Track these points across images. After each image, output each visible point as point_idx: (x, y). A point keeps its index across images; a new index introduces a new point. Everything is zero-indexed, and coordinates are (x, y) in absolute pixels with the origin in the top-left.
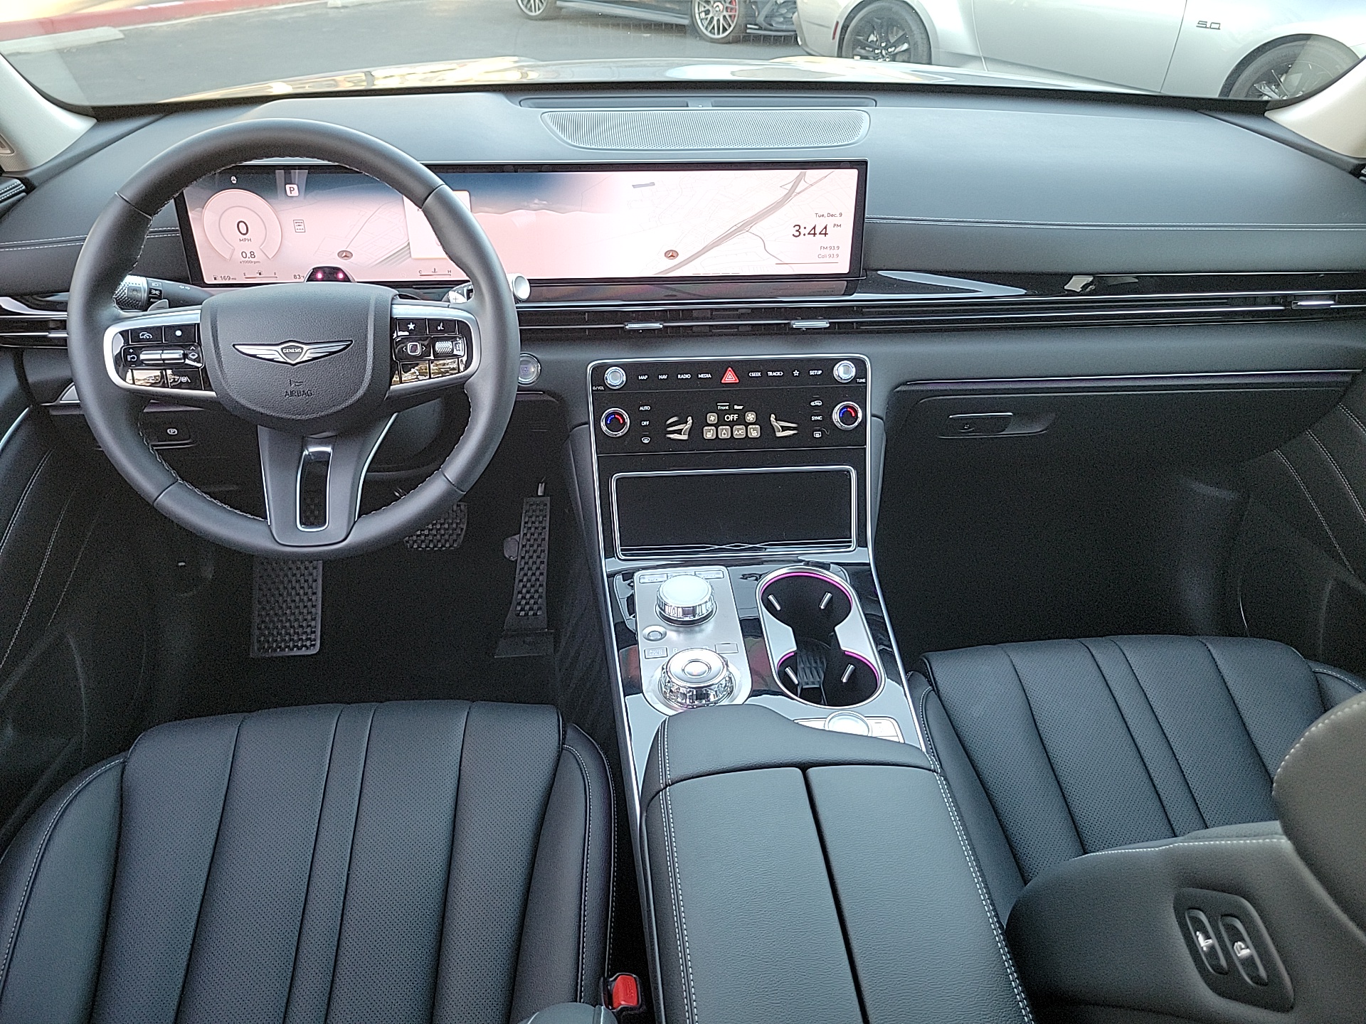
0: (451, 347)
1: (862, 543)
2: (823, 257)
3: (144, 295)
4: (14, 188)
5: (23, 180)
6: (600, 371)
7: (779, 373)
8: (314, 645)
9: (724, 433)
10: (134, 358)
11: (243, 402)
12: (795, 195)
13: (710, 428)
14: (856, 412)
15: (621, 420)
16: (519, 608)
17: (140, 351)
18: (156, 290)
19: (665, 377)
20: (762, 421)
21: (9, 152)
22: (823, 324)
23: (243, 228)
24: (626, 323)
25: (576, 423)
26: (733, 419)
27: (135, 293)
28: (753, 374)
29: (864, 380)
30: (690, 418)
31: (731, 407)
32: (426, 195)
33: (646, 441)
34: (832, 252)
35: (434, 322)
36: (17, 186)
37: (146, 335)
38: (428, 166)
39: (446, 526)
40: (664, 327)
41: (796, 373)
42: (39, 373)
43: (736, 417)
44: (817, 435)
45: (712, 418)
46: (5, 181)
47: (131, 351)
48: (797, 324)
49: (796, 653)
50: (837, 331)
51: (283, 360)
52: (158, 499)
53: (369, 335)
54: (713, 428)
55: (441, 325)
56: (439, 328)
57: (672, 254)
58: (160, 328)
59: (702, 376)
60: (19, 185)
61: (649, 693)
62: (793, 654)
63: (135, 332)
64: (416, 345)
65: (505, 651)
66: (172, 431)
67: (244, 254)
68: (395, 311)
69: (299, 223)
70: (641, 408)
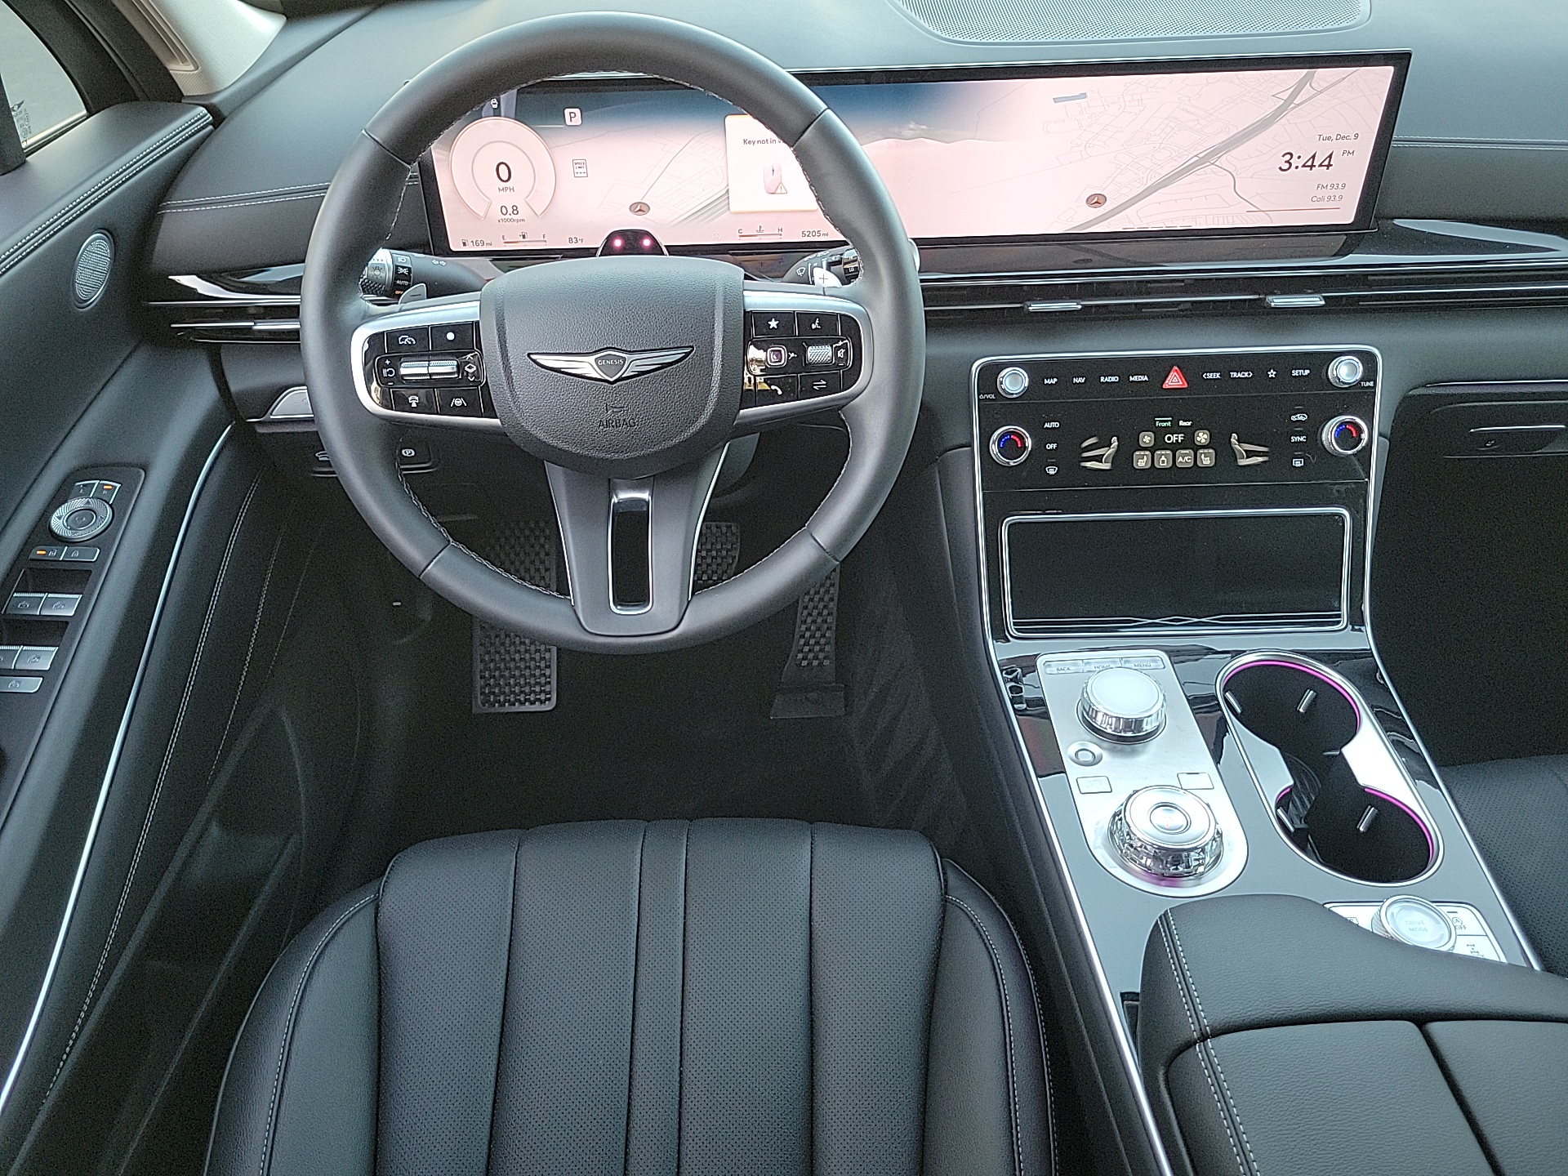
0: (830, 354)
1: (1356, 620)
2: (1322, 199)
3: (389, 275)
4: (199, 119)
5: (211, 109)
6: (990, 373)
7: (1246, 374)
8: (549, 699)
9: (1163, 460)
10: (391, 372)
11: (541, 435)
12: (1293, 108)
13: (1142, 453)
14: (1360, 430)
15: (1019, 442)
16: (800, 656)
17: (399, 363)
18: (403, 267)
19: (1082, 380)
20: (1219, 444)
21: (192, 67)
22: (1316, 301)
23: (504, 172)
24: (1028, 303)
25: (950, 445)
26: (1177, 441)
27: (377, 273)
28: (1210, 376)
29: (1371, 384)
30: (1115, 438)
31: (1175, 423)
32: (804, 127)
33: (1052, 472)
34: (1333, 192)
35: (806, 317)
36: (202, 117)
37: (408, 340)
38: (796, 75)
39: (714, 553)
40: (1084, 307)
41: (1272, 374)
42: (245, 378)
43: (1180, 437)
44: (1298, 463)
45: (1147, 439)
46: (189, 111)
47: (388, 362)
48: (1277, 301)
49: (1292, 788)
50: (1335, 310)
51: (599, 377)
52: (426, 571)
53: (716, 338)
54: (1147, 453)
55: (817, 321)
56: (814, 326)
57: (1096, 200)
58: (424, 329)
59: (1135, 378)
60: (206, 115)
61: (1098, 850)
62: (1289, 790)
63: (393, 335)
64: (780, 351)
65: (783, 709)
66: (407, 452)
67: (504, 211)
68: (747, 300)
69: (580, 164)
70: (1046, 425)
